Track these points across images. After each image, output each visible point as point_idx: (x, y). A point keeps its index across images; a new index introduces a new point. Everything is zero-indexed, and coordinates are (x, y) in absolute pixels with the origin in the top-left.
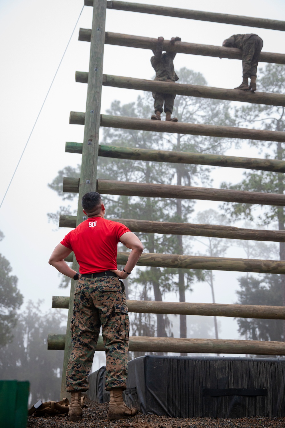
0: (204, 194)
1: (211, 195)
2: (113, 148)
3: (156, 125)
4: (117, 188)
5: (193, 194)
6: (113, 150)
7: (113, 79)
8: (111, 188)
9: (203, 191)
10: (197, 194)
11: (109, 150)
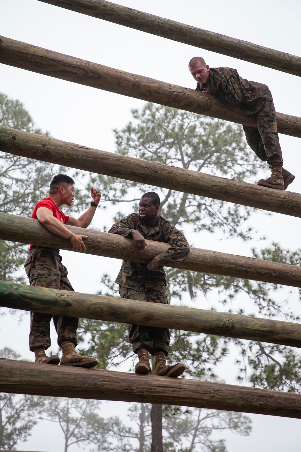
0: (196, 395)
1: (207, 397)
2: (15, 287)
3: (99, 242)
4: (25, 379)
5: (175, 394)
6: (15, 292)
7: (14, 138)
8: (11, 379)
9: (193, 388)
10: (182, 394)
11: (6, 293)
